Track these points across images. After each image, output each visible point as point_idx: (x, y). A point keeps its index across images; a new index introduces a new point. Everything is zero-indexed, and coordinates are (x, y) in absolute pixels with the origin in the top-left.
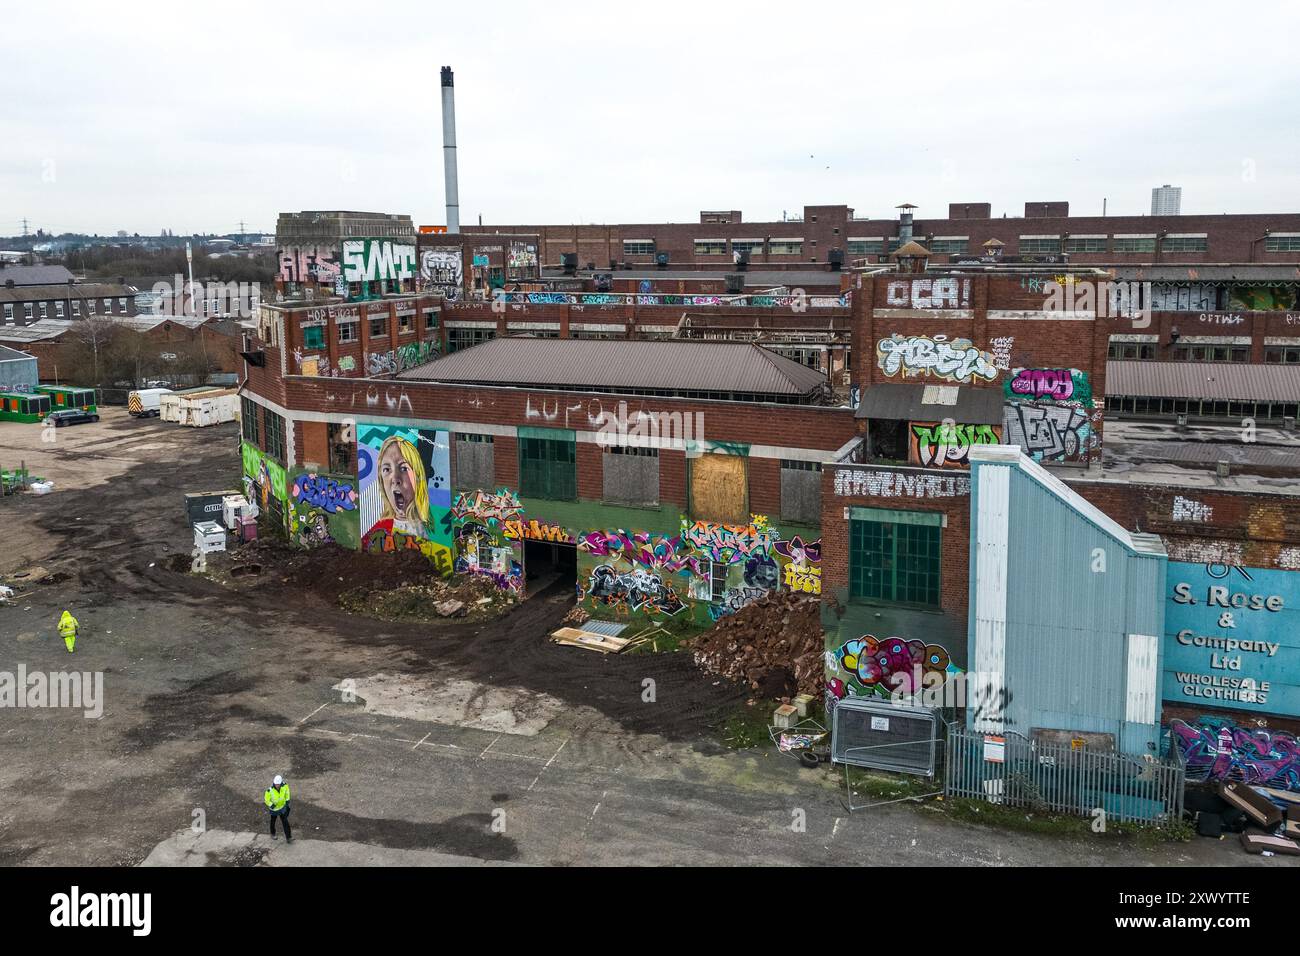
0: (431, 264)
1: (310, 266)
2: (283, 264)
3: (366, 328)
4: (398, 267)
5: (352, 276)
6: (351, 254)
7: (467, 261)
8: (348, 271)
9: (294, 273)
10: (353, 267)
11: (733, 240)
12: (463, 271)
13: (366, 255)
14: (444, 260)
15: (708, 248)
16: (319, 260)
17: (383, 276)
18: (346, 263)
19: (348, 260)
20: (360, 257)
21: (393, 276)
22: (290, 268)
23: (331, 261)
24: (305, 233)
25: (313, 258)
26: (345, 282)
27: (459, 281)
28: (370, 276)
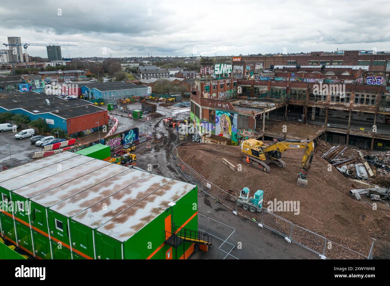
0: (236, 69)
1: (207, 70)
2: (201, 70)
3: (219, 86)
4: (227, 70)
5: (217, 73)
6: (217, 67)
7: (244, 68)
8: (215, 72)
9: (204, 72)
10: (217, 71)
11: (320, 61)
12: (243, 71)
13: (220, 68)
14: (239, 68)
15: (313, 63)
16: (209, 69)
17: (224, 73)
18: (215, 70)
19: (216, 69)
20: (219, 68)
21: (226, 73)
22: (202, 71)
23: (212, 69)
24: (207, 62)
25: (208, 69)
26: (215, 74)
27: (242, 73)
28: (221, 73)
